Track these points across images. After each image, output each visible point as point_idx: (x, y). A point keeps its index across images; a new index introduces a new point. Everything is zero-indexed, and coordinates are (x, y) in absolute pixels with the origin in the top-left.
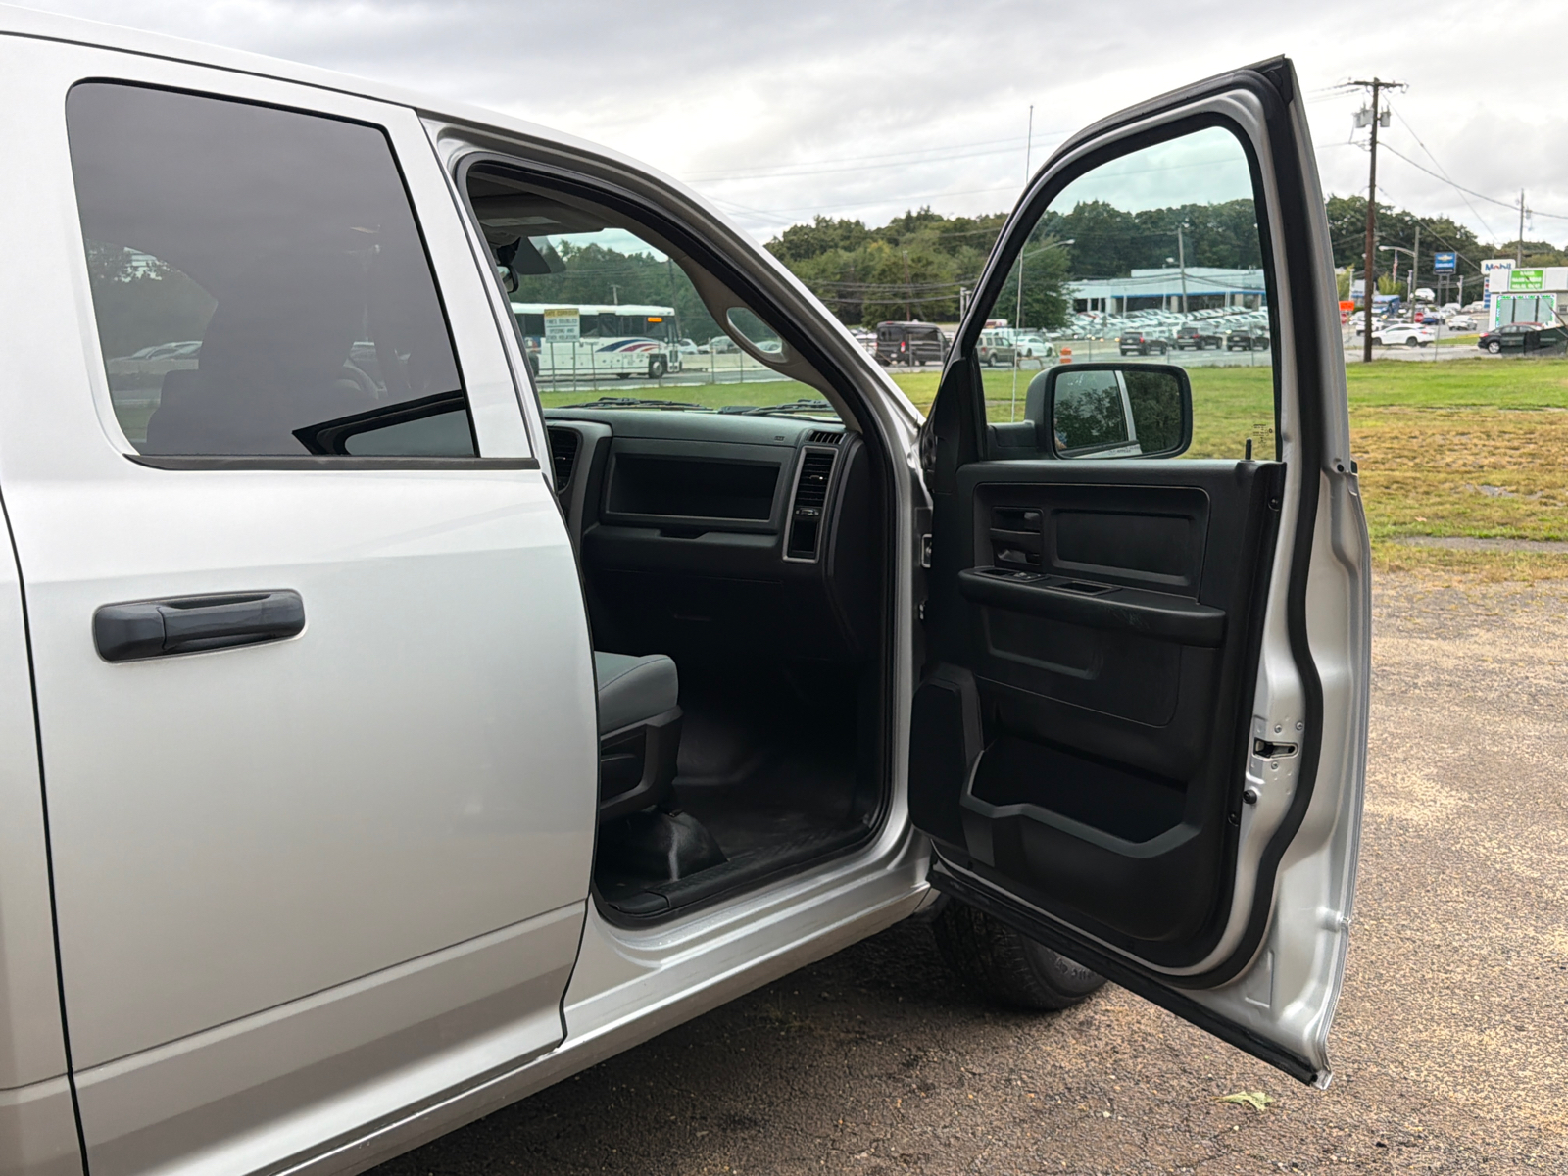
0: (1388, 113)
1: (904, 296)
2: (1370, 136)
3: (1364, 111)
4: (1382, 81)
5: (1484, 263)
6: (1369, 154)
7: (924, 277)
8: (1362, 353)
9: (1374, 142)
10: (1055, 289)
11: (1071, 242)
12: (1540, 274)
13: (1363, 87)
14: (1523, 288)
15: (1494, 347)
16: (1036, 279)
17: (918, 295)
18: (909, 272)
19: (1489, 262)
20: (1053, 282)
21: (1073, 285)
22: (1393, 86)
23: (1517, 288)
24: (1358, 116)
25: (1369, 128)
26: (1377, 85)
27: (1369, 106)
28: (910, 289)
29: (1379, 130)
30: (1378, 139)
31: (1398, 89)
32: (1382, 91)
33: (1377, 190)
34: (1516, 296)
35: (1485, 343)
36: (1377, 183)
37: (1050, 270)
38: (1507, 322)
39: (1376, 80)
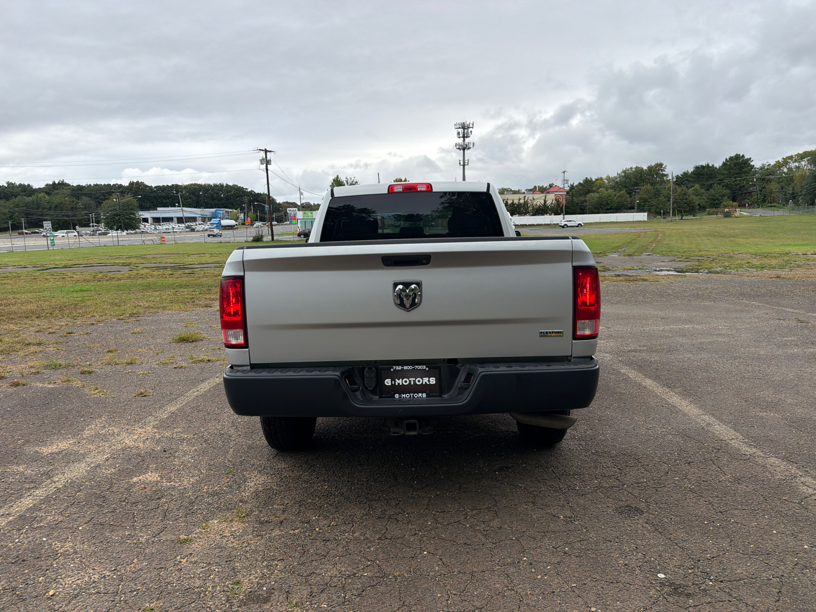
0: (270, 160)
1: (68, 216)
2: (265, 167)
3: (263, 159)
4: (268, 150)
5: (288, 209)
6: (266, 173)
7: (76, 208)
8: (270, 237)
9: (267, 170)
10: (133, 214)
11: (140, 197)
12: (312, 213)
13: (262, 152)
14: (307, 218)
15: (302, 236)
16: (125, 210)
17: (74, 216)
18: (70, 207)
19: (290, 209)
20: (133, 211)
21: (141, 213)
22: (271, 151)
23: (305, 217)
24: (261, 161)
25: (265, 165)
26: (266, 151)
27: (264, 157)
28: (70, 213)
29: (268, 166)
30: (268, 168)
31: (272, 153)
32: (268, 153)
33: (270, 185)
34: (306, 220)
35: (299, 235)
36: (270, 183)
37: (130, 207)
38: (304, 229)
39: (265, 149)
